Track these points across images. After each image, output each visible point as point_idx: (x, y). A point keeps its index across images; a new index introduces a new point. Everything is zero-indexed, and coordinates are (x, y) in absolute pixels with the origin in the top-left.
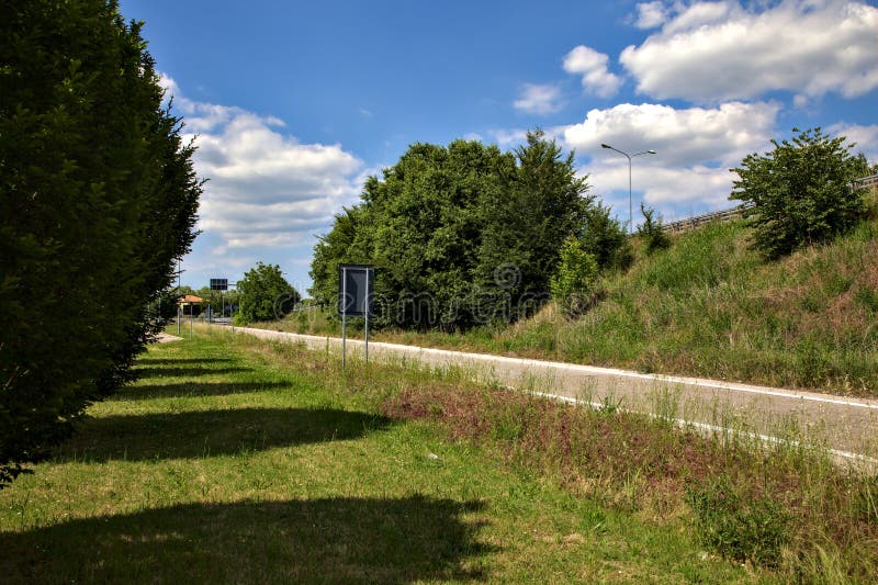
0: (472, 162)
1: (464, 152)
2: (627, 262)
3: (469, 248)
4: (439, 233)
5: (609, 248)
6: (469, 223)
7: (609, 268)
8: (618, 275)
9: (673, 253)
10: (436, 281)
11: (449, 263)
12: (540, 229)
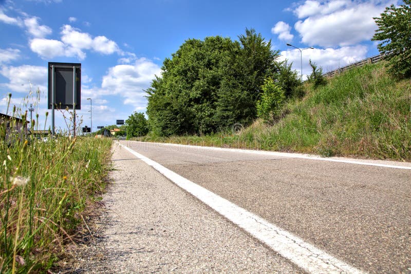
0: (216, 46)
1: (212, 41)
2: (301, 94)
3: (214, 91)
4: (197, 83)
5: (291, 87)
6: (214, 77)
7: (291, 98)
8: (297, 101)
9: (330, 86)
10: (196, 109)
11: (203, 99)
12: (252, 78)
